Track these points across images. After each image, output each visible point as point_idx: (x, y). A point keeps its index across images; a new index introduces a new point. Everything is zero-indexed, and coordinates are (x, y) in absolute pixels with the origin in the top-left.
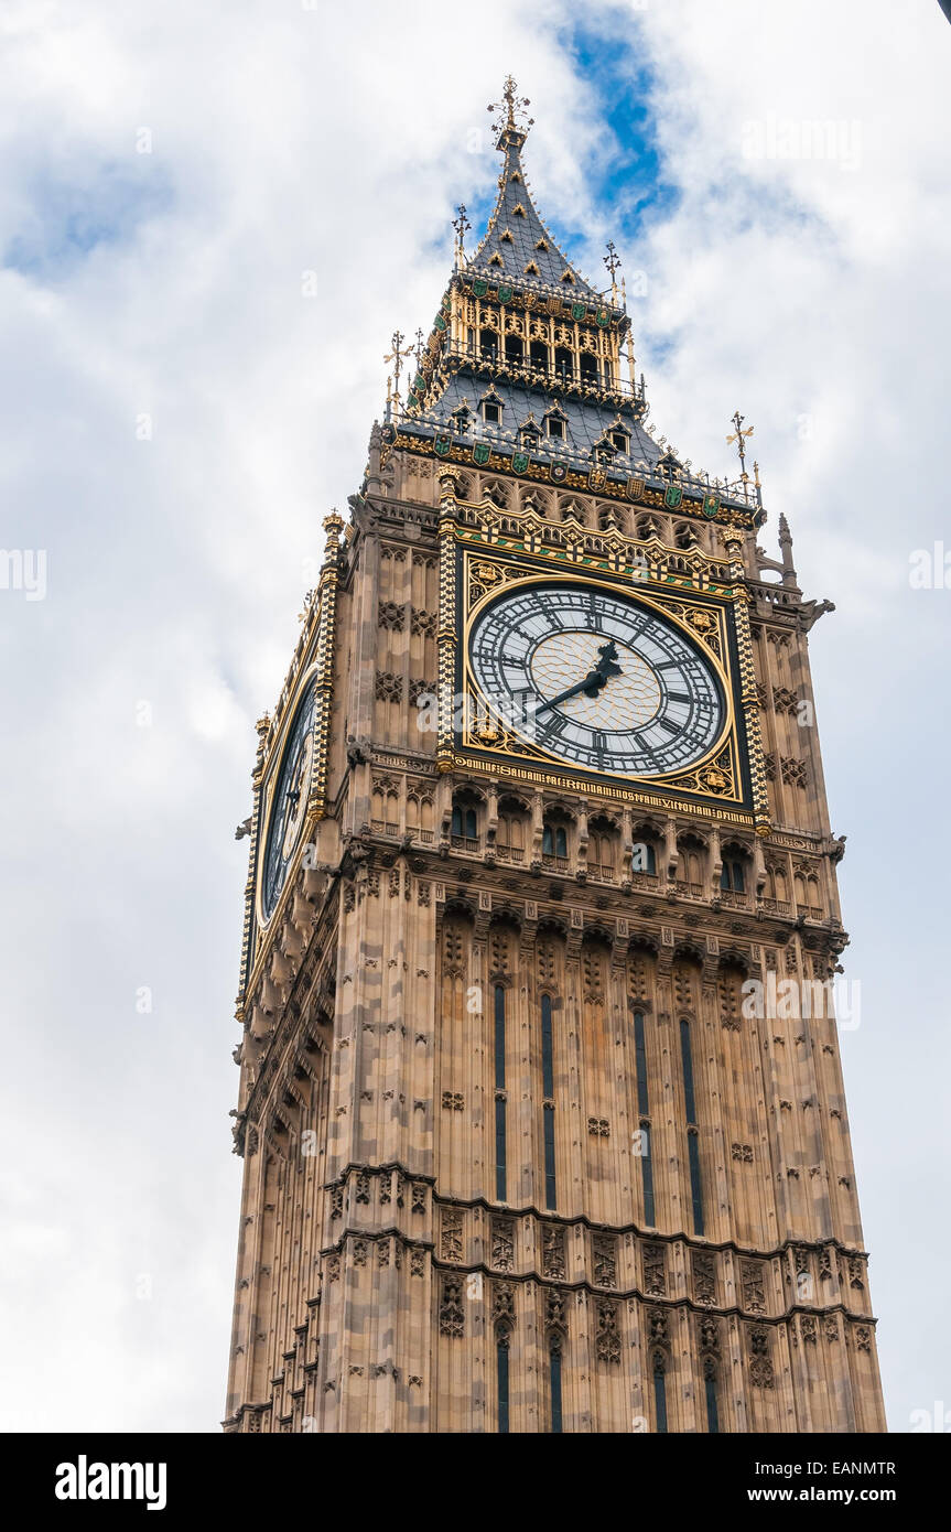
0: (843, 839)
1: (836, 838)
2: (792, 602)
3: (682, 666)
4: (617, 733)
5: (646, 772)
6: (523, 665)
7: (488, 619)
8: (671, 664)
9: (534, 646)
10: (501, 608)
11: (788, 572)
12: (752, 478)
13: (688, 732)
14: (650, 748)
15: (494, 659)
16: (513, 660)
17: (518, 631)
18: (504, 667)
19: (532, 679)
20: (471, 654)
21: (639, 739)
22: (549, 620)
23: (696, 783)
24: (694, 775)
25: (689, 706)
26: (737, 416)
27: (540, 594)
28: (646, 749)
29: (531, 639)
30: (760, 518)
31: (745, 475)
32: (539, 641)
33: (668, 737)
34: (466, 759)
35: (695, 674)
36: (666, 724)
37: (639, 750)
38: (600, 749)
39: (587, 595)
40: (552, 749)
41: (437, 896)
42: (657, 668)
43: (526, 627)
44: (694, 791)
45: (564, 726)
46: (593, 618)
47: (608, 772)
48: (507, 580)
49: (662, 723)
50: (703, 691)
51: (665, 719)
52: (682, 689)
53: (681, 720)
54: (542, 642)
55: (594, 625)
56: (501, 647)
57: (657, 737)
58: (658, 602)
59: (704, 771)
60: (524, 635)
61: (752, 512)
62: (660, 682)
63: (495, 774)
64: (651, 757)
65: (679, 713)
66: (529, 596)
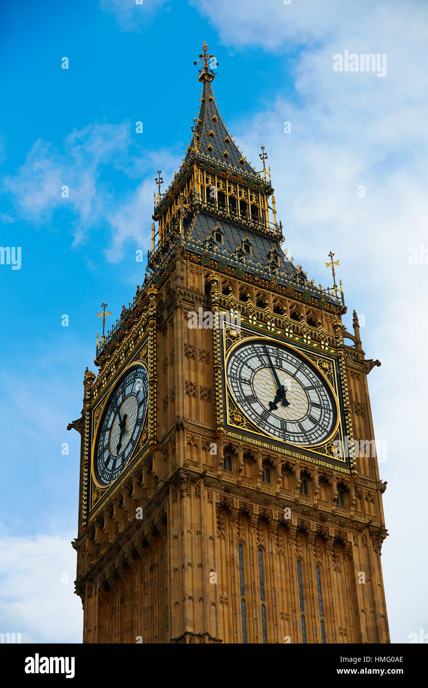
0: (386, 483)
1: (383, 482)
2: (361, 359)
3: (317, 389)
4: (291, 422)
5: (304, 443)
6: (250, 383)
7: (233, 358)
8: (313, 388)
9: (254, 373)
10: (238, 352)
11: (358, 342)
12: (339, 288)
13: (320, 423)
14: (305, 430)
15: (237, 379)
16: (245, 380)
17: (246, 365)
18: (242, 384)
19: (254, 391)
20: (228, 376)
21: (300, 426)
22: (260, 360)
23: (325, 451)
24: (325, 447)
25: (320, 410)
26: (331, 253)
27: (255, 346)
28: (303, 430)
29: (252, 370)
30: (344, 311)
31: (335, 286)
32: (256, 371)
33: (312, 425)
34: (229, 432)
35: (322, 393)
36: (312, 419)
37: (300, 431)
38: (284, 429)
39: (275, 348)
40: (264, 428)
41: (216, 499)
42: (306, 389)
43: (250, 363)
44: (325, 455)
45: (268, 417)
46: (278, 361)
47: (287, 442)
48: (242, 338)
49: (309, 418)
50: (326, 402)
51: (310, 416)
52: (316, 401)
53: (317, 417)
54: (257, 371)
55: (279, 364)
56: (240, 373)
57: (308, 425)
58: (306, 355)
59: (328, 445)
60: (249, 367)
61: (341, 307)
62: (308, 396)
63: (241, 440)
64: (305, 435)
65: (316, 413)
66: (250, 346)
